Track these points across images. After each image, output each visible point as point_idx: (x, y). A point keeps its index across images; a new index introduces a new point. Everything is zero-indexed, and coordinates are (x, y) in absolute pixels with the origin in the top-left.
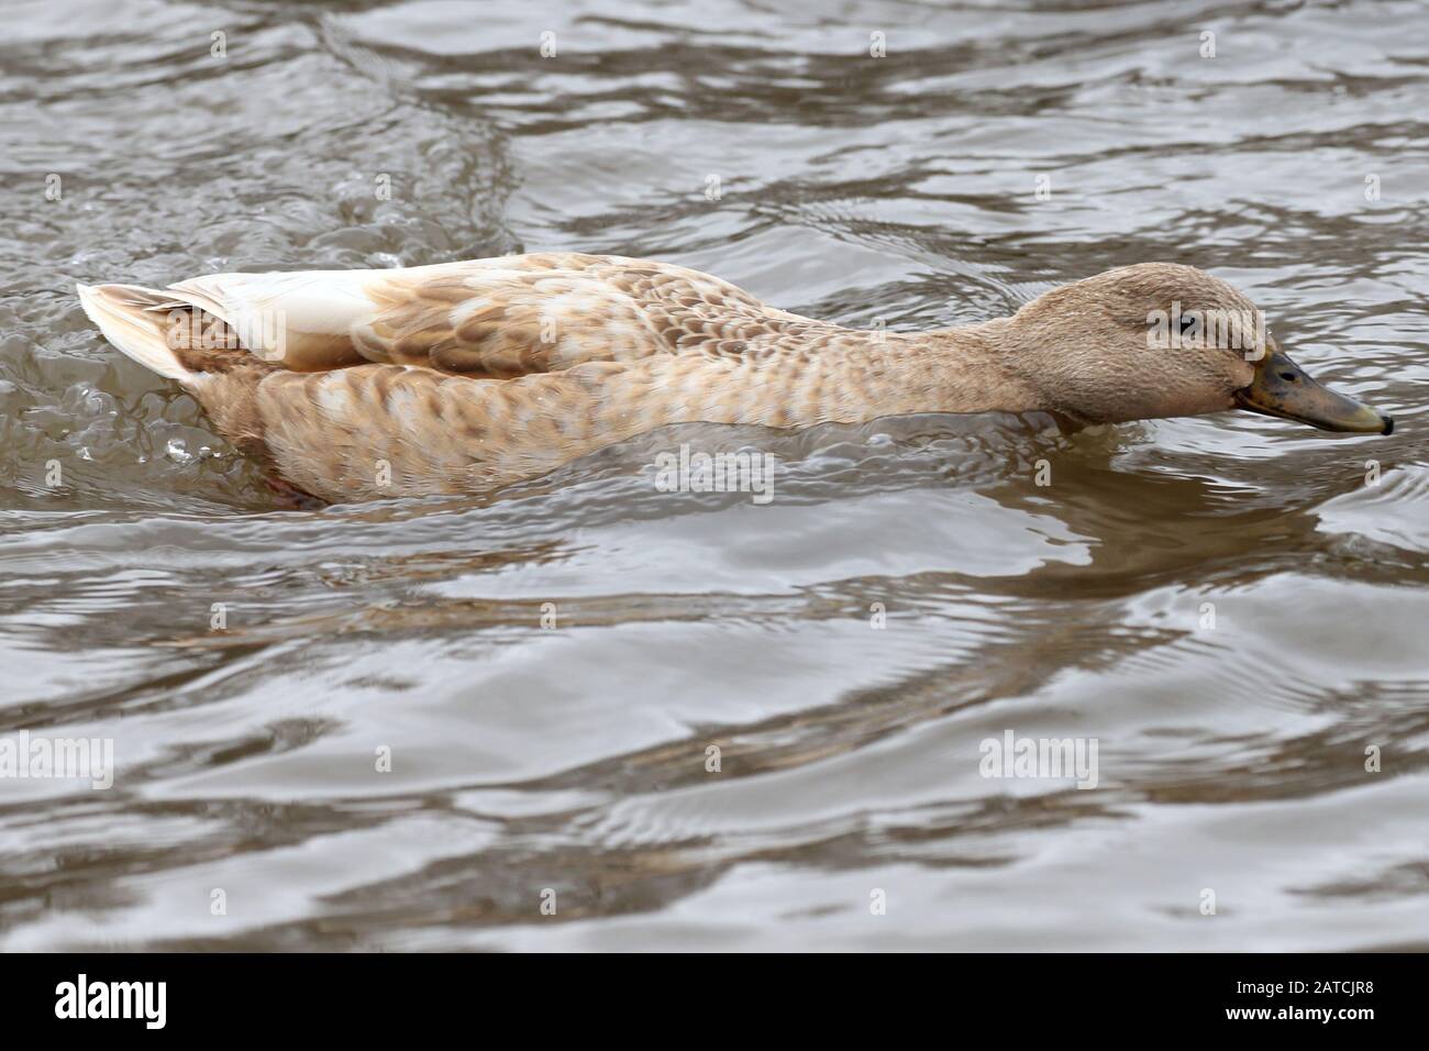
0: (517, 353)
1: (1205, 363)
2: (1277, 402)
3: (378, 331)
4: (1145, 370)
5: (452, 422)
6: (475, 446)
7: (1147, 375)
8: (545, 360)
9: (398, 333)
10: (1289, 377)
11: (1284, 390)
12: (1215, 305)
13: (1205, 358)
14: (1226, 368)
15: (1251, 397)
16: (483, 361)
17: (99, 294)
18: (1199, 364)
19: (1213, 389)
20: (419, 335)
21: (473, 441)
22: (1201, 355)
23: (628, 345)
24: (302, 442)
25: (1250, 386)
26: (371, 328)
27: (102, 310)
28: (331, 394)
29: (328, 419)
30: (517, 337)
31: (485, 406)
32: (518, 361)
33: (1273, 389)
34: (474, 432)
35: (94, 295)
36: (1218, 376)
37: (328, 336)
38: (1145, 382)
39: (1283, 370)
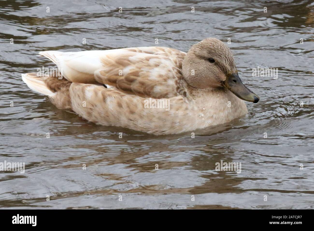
0: (142, 89)
1: (214, 72)
2: (230, 87)
3: (101, 74)
4: (201, 71)
5: (125, 109)
6: (132, 117)
7: (201, 72)
8: (150, 92)
9: (107, 75)
10: (235, 81)
11: (232, 84)
12: (220, 57)
13: (214, 71)
14: (219, 75)
15: (224, 84)
16: (131, 88)
17: (28, 75)
18: (213, 72)
19: (215, 79)
20: (113, 76)
21: (131, 115)
22: (214, 70)
23: (172, 89)
24: (80, 104)
25: (225, 81)
26: (99, 73)
27: (28, 80)
28: (89, 92)
29: (87, 99)
30: (142, 84)
31: (136, 106)
32: (142, 91)
33: (230, 84)
34: (132, 112)
35: (26, 76)
36: (217, 76)
37: (86, 74)
38: (201, 74)
39: (233, 79)
